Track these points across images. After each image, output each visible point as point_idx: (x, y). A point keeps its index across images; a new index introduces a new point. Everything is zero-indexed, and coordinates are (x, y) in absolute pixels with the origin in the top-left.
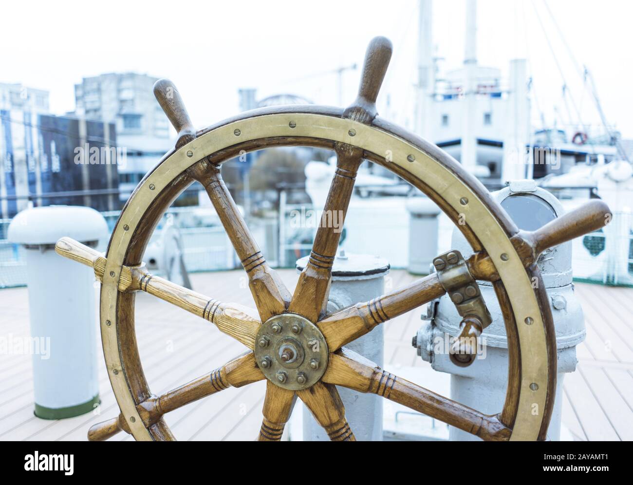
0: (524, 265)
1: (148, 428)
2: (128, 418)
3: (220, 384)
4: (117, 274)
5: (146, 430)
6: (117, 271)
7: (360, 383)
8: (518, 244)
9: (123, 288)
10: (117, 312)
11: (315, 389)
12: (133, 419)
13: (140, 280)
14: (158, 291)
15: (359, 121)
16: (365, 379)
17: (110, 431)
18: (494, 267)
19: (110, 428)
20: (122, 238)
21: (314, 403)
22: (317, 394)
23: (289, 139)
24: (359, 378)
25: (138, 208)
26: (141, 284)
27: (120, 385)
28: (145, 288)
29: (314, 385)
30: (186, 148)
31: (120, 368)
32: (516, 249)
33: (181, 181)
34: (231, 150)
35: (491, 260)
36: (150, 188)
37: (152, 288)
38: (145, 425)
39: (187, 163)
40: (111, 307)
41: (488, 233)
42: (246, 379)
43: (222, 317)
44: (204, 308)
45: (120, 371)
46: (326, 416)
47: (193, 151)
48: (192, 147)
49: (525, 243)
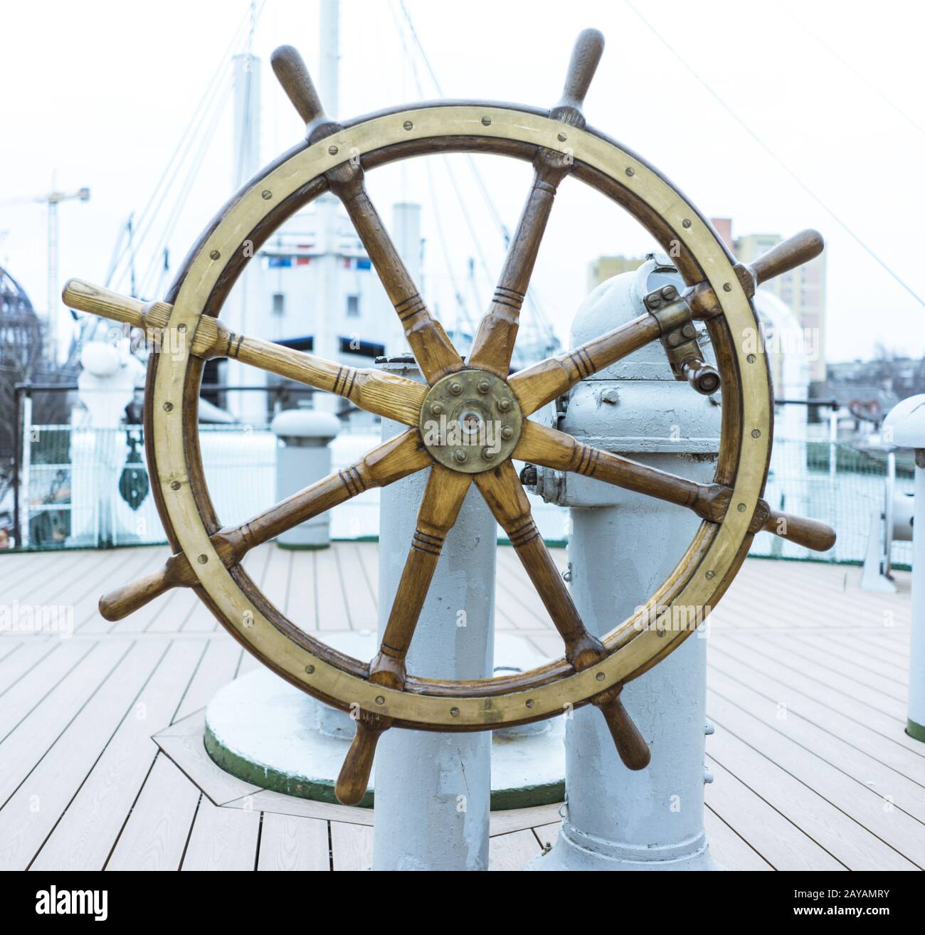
0: (747, 297)
1: (229, 570)
2: (193, 558)
3: (358, 484)
4: (191, 328)
5: (227, 573)
6: (191, 323)
7: (560, 455)
8: (740, 271)
9: (200, 348)
10: (185, 388)
11: (502, 470)
12: (204, 559)
13: (228, 338)
14: (260, 352)
15: (571, 123)
16: (567, 448)
17: (151, 590)
18: (717, 298)
19: (151, 585)
20: (207, 271)
21: (500, 490)
22: (505, 476)
23: (479, 141)
24: (560, 448)
25: (240, 226)
26: (229, 344)
27: (183, 507)
28: (237, 350)
29: (501, 464)
30: (328, 142)
31: (184, 478)
32: (739, 279)
33: (313, 188)
34: (395, 149)
35: (713, 292)
36: (263, 196)
37: (250, 348)
38: (226, 564)
39: (327, 163)
40: (176, 381)
41: (711, 260)
42: (401, 469)
43: (369, 384)
44: (337, 373)
45: (184, 483)
46: (516, 505)
47: (339, 147)
48: (338, 142)
49: (747, 272)
